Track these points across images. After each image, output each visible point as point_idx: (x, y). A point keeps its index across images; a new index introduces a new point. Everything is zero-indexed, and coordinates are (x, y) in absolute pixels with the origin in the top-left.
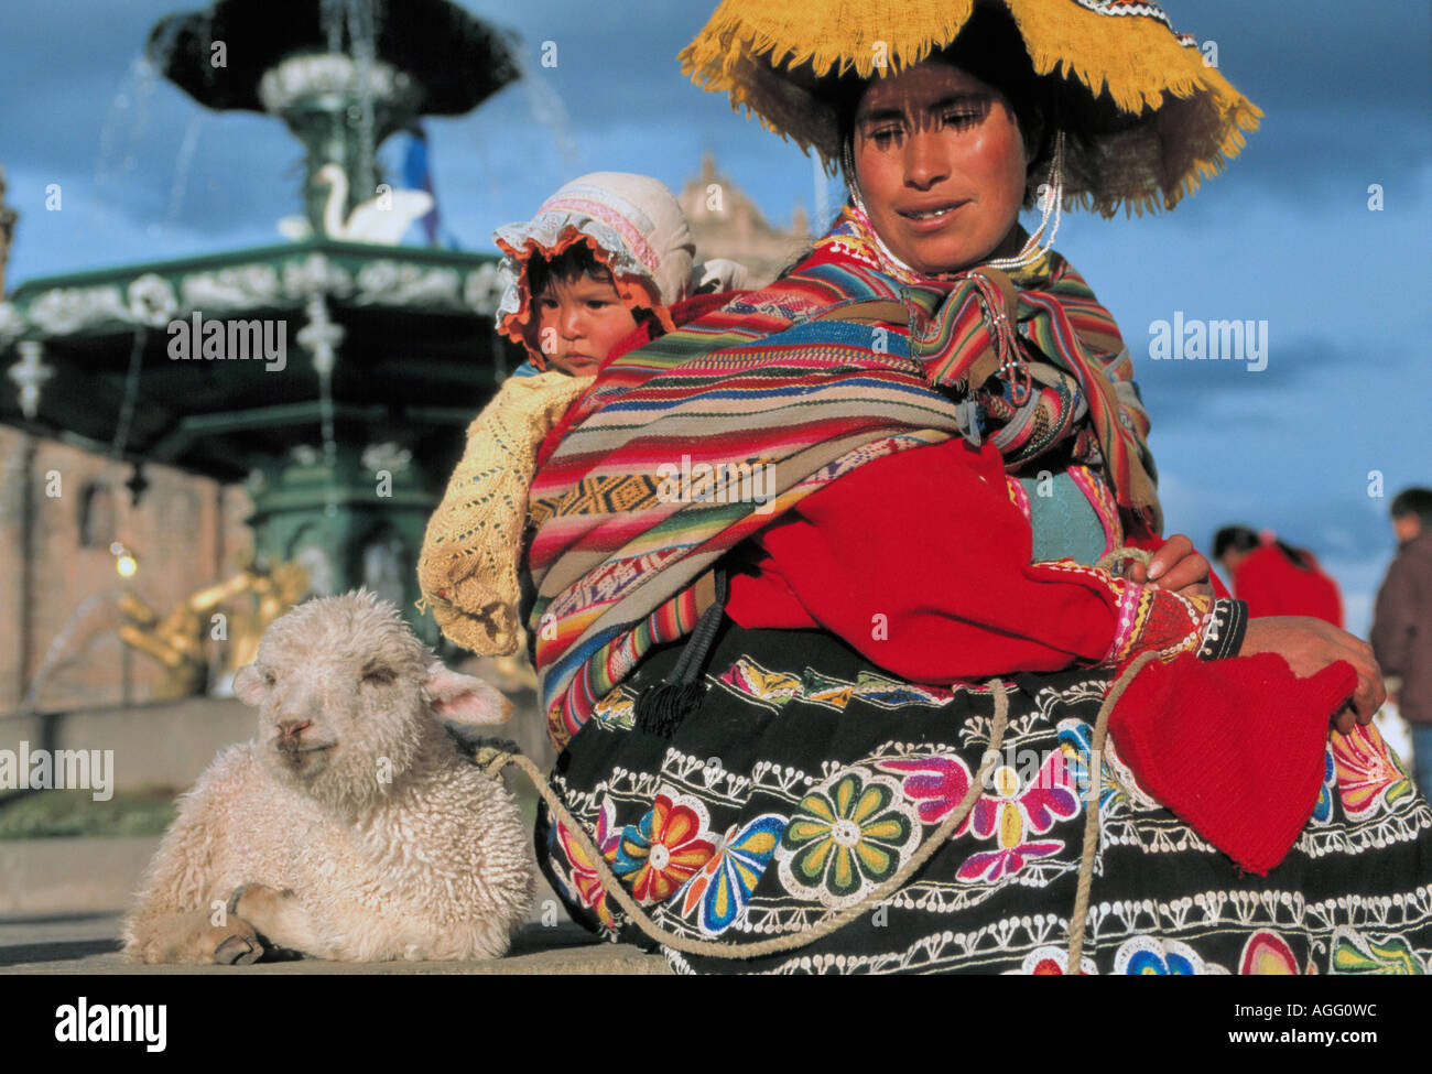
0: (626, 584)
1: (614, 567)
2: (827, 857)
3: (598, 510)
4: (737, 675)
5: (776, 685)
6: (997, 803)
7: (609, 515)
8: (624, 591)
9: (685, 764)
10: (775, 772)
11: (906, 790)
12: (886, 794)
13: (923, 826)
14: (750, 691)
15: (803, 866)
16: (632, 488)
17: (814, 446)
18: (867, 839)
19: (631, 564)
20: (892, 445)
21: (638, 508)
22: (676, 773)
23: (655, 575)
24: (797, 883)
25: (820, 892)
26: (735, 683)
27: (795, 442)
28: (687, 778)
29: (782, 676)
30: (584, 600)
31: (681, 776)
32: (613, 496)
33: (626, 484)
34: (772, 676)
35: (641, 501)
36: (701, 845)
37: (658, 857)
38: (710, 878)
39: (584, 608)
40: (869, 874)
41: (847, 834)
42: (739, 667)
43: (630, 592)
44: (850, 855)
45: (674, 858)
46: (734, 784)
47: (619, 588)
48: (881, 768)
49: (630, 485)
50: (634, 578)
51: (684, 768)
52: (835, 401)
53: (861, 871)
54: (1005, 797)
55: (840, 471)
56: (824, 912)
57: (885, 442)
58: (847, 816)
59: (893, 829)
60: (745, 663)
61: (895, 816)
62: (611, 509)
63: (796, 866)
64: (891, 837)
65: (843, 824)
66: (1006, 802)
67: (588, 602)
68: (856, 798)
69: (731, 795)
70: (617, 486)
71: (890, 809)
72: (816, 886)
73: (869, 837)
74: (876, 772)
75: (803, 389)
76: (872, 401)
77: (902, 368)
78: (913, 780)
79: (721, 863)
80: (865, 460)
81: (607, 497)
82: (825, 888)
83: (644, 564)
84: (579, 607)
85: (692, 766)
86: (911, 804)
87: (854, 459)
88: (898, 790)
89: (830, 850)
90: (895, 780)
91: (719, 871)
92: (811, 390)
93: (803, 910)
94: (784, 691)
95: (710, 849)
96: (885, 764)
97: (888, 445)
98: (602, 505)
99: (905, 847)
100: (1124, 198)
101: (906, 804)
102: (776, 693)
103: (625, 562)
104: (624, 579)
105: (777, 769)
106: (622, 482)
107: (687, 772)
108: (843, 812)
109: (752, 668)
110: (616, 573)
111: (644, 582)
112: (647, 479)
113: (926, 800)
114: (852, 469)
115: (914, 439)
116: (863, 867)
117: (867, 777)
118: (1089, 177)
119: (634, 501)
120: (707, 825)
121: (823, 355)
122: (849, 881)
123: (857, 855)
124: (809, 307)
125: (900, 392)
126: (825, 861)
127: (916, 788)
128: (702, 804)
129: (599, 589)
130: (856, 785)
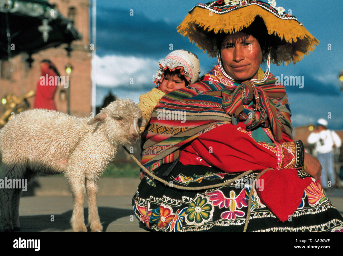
0: (159, 152)
1: (158, 147)
2: (194, 215)
3: (155, 132)
4: (178, 178)
5: (187, 179)
6: (230, 200)
7: (157, 134)
8: (159, 153)
9: (167, 199)
10: (188, 199)
11: (210, 199)
12: (206, 200)
13: (214, 206)
14: (181, 181)
15: (189, 217)
16: (162, 129)
17: (199, 126)
18: (202, 210)
19: (160, 147)
20: (216, 126)
21: (163, 133)
22: (165, 201)
23: (165, 151)
24: (189, 221)
25: (194, 223)
26: (178, 180)
27: (196, 125)
28: (167, 202)
29: (188, 178)
30: (151, 153)
31: (166, 201)
32: (159, 130)
33: (161, 128)
34: (187, 178)
35: (164, 132)
36: (171, 216)
37: (163, 219)
38: (175, 222)
39: (150, 155)
40: (204, 218)
41: (198, 210)
42: (179, 176)
43: (160, 153)
44: (200, 214)
45: (166, 219)
46: (177, 202)
47: (158, 152)
48: (206, 195)
49: (162, 128)
50: (161, 150)
51: (166, 200)
52: (205, 116)
53: (202, 217)
54: (232, 198)
55: (205, 132)
56: (195, 227)
57: (215, 125)
58: (198, 206)
59: (208, 208)
60: (180, 175)
61: (208, 205)
62: (158, 132)
63: (188, 218)
64: (208, 209)
65: (197, 208)
66: (232, 200)
67: (151, 154)
68: (200, 202)
69: (177, 204)
70: (159, 128)
71: (207, 203)
72: (193, 222)
73: (203, 210)
74: (205, 196)
75: (198, 112)
76: (213, 116)
77: (221, 107)
78: (211, 197)
79: (177, 219)
80: (210, 129)
81: (157, 129)
82: (195, 222)
83: (163, 148)
84: (149, 154)
85: (168, 199)
86: (211, 202)
87: (208, 130)
88: (208, 199)
89: (195, 214)
90: (208, 197)
91: (177, 221)
92: (200, 112)
93: (191, 227)
94: (189, 181)
95: (174, 216)
96: (207, 194)
97: (215, 126)
98: (156, 131)
99: (211, 212)
100: (282, 61)
101: (210, 202)
102: (187, 181)
103: (160, 146)
104: (159, 150)
105: (188, 198)
106: (160, 127)
107: (167, 200)
108: (197, 205)
109: (182, 176)
110: (158, 149)
111: (163, 152)
112: (165, 128)
113: (214, 201)
114: (207, 132)
115: (222, 124)
116: (203, 217)
117: (203, 197)
118: (274, 56)
119: (163, 132)
120: (172, 211)
121: (203, 104)
122: (200, 220)
123: (201, 214)
124: (202, 91)
125: (220, 113)
126: (194, 216)
127: (212, 198)
128: (171, 207)
129: (154, 151)
130: (200, 199)
